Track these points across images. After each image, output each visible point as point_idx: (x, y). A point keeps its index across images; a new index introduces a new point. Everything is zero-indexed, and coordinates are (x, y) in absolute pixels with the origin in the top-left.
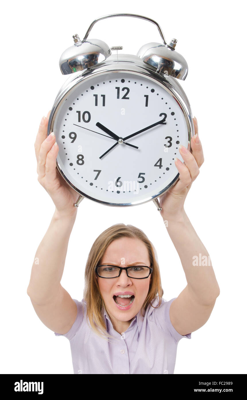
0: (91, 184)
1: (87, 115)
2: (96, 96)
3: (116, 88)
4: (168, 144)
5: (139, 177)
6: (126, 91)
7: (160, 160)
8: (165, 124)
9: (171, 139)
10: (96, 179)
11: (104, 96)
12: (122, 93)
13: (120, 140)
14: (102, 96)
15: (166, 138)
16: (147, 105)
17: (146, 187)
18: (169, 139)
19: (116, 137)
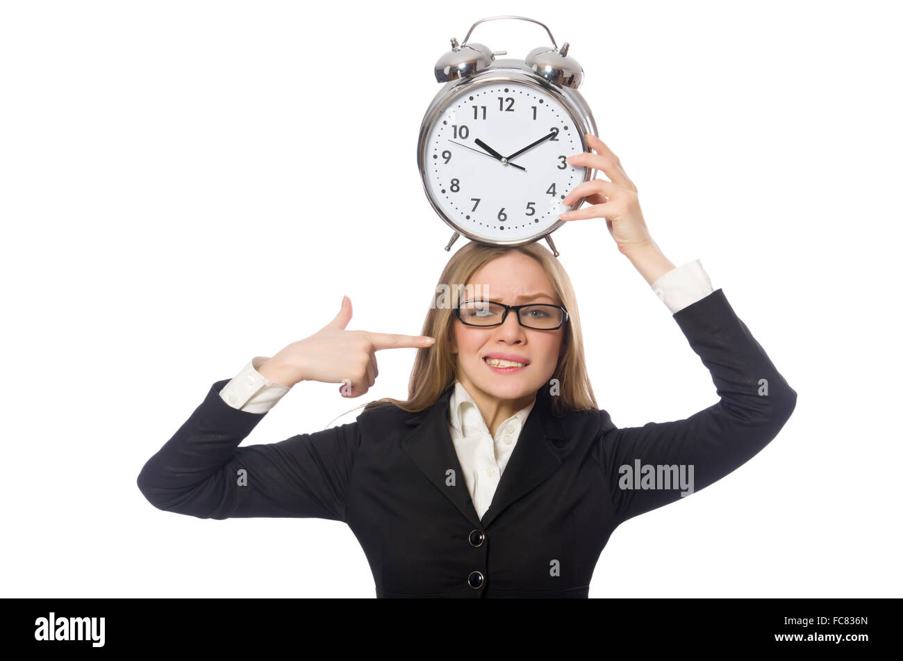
0: (468, 217)
1: (464, 131)
2: (475, 108)
3: (499, 98)
4: (562, 166)
5: (528, 207)
6: (510, 101)
7: (554, 185)
8: (557, 140)
9: (565, 158)
10: (474, 210)
11: (484, 108)
12: (506, 105)
13: (503, 159)
14: (482, 107)
15: (560, 157)
16: (535, 118)
17: (537, 221)
18: (563, 159)
19: (498, 156)
